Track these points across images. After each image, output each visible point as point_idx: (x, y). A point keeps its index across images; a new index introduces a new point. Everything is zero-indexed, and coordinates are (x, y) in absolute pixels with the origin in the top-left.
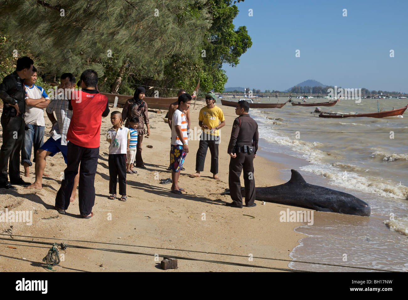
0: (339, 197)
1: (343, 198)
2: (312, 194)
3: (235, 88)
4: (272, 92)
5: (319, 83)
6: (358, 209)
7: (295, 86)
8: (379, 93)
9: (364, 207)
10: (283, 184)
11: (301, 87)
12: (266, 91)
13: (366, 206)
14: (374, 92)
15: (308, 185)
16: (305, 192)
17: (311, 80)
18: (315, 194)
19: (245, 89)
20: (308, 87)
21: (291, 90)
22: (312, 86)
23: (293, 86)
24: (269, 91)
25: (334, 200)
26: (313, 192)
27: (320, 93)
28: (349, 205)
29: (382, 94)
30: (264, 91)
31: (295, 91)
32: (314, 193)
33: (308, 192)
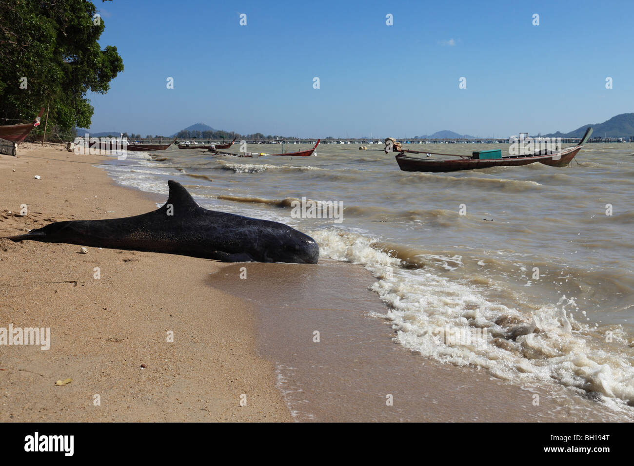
0: (262, 229)
1: (270, 230)
2: (211, 227)
3: (110, 133)
4: (155, 138)
5: (209, 127)
6: (297, 247)
7: (182, 131)
8: (275, 137)
9: (307, 244)
10: (153, 212)
11: (189, 132)
12: (148, 137)
13: (310, 242)
14: (269, 137)
15: (203, 211)
16: (197, 224)
17: (200, 124)
18: (216, 227)
19: (122, 134)
20: (197, 131)
21: (177, 135)
22: (201, 131)
23: (180, 131)
24: (151, 136)
25: (253, 236)
26: (212, 223)
27: (211, 138)
28: (282, 242)
29: (278, 139)
30: (145, 137)
31: (182, 135)
32: (216, 225)
33: (202, 223)
